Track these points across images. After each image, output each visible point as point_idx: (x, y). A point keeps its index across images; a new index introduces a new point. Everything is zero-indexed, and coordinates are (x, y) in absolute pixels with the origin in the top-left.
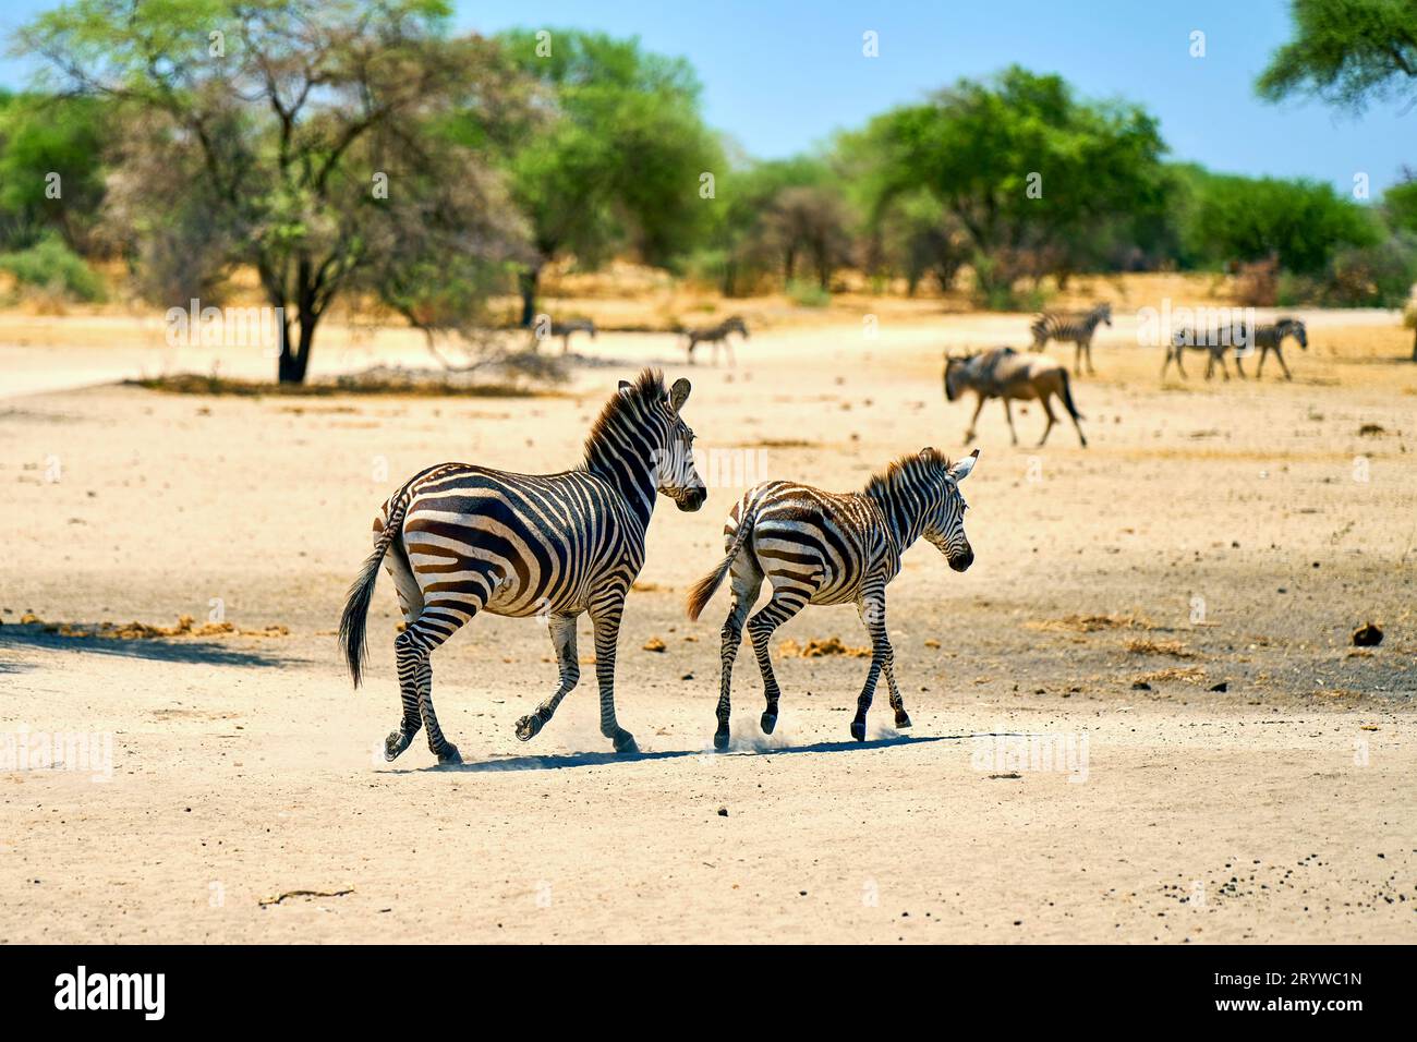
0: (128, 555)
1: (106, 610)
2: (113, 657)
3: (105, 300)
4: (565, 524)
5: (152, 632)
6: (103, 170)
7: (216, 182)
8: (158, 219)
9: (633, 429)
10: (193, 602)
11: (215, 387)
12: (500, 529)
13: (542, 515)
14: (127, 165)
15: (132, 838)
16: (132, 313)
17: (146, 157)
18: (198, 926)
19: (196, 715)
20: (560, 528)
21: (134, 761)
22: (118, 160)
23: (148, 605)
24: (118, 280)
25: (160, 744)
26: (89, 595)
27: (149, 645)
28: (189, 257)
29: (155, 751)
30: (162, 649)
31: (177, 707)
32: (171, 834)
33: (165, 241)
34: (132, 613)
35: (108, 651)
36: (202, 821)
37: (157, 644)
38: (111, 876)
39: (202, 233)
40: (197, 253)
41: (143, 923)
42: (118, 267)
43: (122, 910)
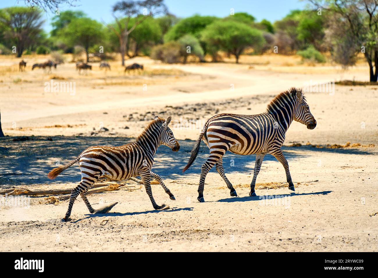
0: (333, 127)
1: (328, 141)
2: (330, 153)
3: (325, 62)
4: (256, 128)
5: (340, 147)
6: (324, 29)
7: (353, 32)
8: (338, 41)
9: (286, 102)
10: (350, 139)
11: (354, 83)
12: (234, 132)
13: (249, 126)
14: (330, 28)
15: (337, 199)
16: (332, 65)
17: (335, 26)
18: (354, 222)
19: (352, 167)
20: (255, 129)
21: (336, 180)
22: (328, 26)
23: (339, 139)
24: (328, 57)
25: (343, 175)
26: (323, 137)
27: (339, 150)
28: (346, 51)
29: (342, 177)
30: (343, 151)
31: (347, 165)
32: (346, 198)
33: (340, 47)
34: (334, 142)
35: (329, 151)
36: (354, 195)
37: (341, 149)
38: (331, 209)
39: (350, 44)
40: (348, 49)
41: (340, 221)
42: (328, 54)
43: (334, 218)
